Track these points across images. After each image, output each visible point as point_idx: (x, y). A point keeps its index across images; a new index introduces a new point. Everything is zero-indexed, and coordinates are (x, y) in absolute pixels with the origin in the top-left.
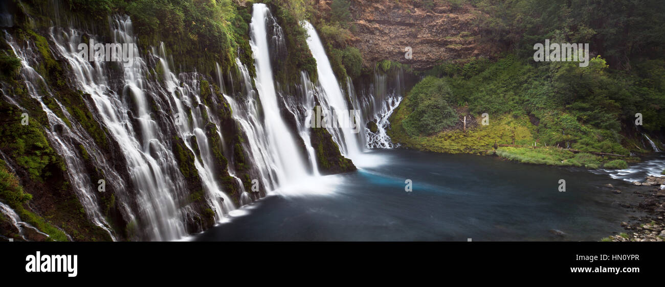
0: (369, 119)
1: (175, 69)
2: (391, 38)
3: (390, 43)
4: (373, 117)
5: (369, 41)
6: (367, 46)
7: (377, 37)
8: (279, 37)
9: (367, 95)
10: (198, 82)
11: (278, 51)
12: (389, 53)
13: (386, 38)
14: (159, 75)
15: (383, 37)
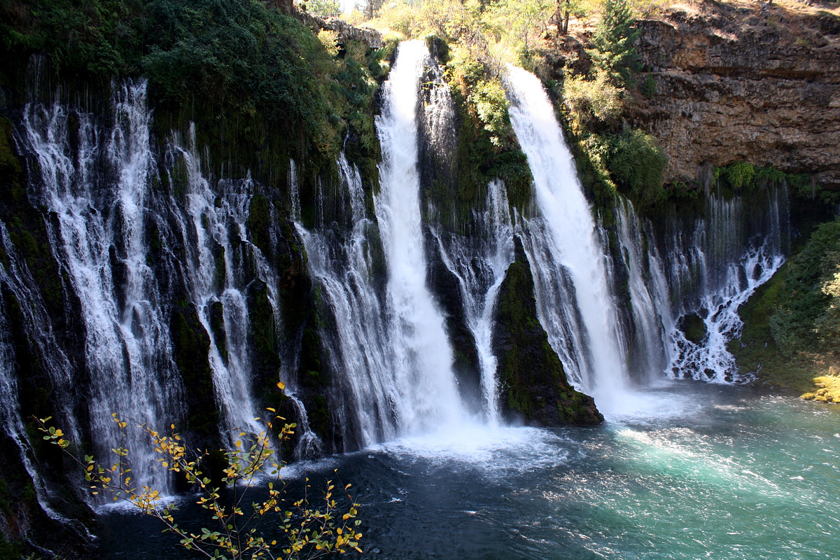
0: (686, 306)
1: (212, 171)
2: (752, 107)
3: (752, 121)
4: (698, 302)
5: (691, 116)
6: (685, 127)
7: (714, 108)
9: (687, 247)
10: (249, 197)
12: (749, 145)
13: (738, 109)
14: (175, 182)
15: (732, 107)
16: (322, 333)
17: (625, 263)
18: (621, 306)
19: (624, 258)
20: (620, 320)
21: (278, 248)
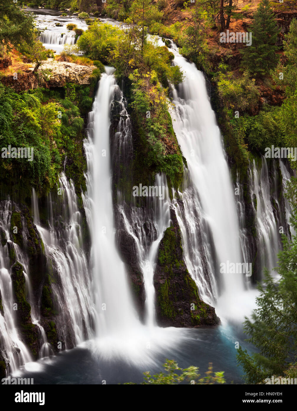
8: (124, 134)
11: (120, 152)
16: (53, 286)
17: (253, 206)
18: (248, 235)
19: (253, 203)
20: (247, 245)
21: (28, 243)
